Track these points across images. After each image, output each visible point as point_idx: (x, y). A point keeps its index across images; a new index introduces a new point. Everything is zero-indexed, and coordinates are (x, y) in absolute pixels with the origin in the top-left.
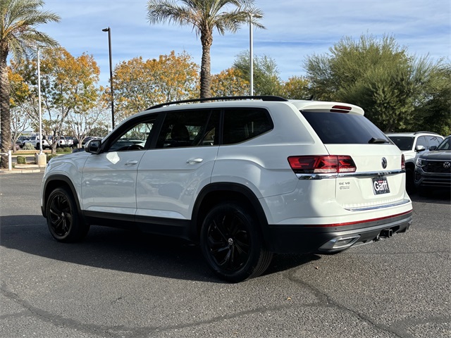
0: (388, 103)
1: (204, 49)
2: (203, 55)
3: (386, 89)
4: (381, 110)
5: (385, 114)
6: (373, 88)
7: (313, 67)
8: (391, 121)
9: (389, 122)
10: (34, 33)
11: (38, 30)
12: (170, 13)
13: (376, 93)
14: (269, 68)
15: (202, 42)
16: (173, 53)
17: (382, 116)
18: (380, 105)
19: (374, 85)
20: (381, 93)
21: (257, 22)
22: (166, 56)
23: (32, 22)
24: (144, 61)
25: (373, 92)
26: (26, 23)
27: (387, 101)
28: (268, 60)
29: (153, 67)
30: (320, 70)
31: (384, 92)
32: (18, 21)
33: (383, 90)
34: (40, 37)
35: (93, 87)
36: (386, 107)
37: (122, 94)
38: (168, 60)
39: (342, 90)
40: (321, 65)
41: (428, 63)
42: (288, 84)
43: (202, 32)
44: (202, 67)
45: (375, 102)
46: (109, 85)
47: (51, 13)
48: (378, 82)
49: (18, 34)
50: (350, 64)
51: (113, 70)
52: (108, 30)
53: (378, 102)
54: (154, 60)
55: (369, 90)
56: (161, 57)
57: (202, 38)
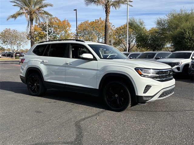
0: (191, 38)
1: (106, 15)
2: (106, 18)
3: (190, 32)
4: (187, 41)
5: (189, 43)
6: (184, 31)
8: (192, 46)
9: (191, 46)
10: (43, 11)
11: (44, 10)
13: (186, 34)
14: (141, 24)
15: (106, 12)
16: (100, 18)
17: (188, 44)
18: (187, 39)
19: (184, 30)
20: (188, 34)
21: (130, 4)
22: (98, 20)
23: (42, 7)
24: (89, 22)
25: (184, 33)
26: (40, 8)
27: (190, 37)
28: (141, 20)
30: (162, 24)
31: (189, 33)
32: (37, 7)
33: (189, 32)
34: (46, 13)
35: (69, 33)
36: (190, 40)
39: (171, 32)
40: (163, 22)
43: (106, 9)
44: (105, 23)
45: (185, 38)
46: (76, 32)
47: (50, 3)
48: (186, 29)
49: (37, 12)
50: (175, 21)
51: (78, 26)
52: (76, 10)
53: (186, 37)
54: (93, 22)
55: (182, 32)
56: (96, 20)
57: (106, 11)
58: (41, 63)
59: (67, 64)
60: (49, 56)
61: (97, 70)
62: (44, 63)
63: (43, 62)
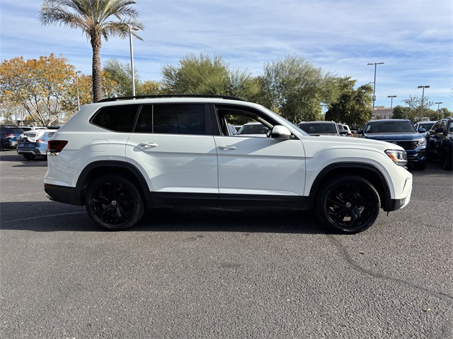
1: (94, 50)
2: (94, 56)
7: (168, 74)
12: (61, 18)
15: (92, 44)
16: (52, 55)
22: (46, 58)
29: (35, 65)
37: (6, 87)
38: (48, 60)
40: (173, 73)
41: (247, 75)
42: (145, 86)
43: (92, 36)
50: (196, 73)
54: (35, 60)
56: (41, 58)
57: (92, 41)
58: (134, 150)
59: (222, 148)
60: (156, 132)
61: (305, 158)
62: (146, 148)
63: (141, 147)
